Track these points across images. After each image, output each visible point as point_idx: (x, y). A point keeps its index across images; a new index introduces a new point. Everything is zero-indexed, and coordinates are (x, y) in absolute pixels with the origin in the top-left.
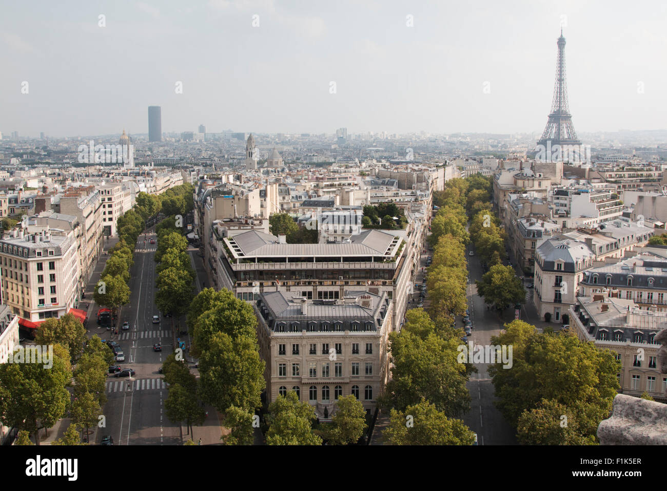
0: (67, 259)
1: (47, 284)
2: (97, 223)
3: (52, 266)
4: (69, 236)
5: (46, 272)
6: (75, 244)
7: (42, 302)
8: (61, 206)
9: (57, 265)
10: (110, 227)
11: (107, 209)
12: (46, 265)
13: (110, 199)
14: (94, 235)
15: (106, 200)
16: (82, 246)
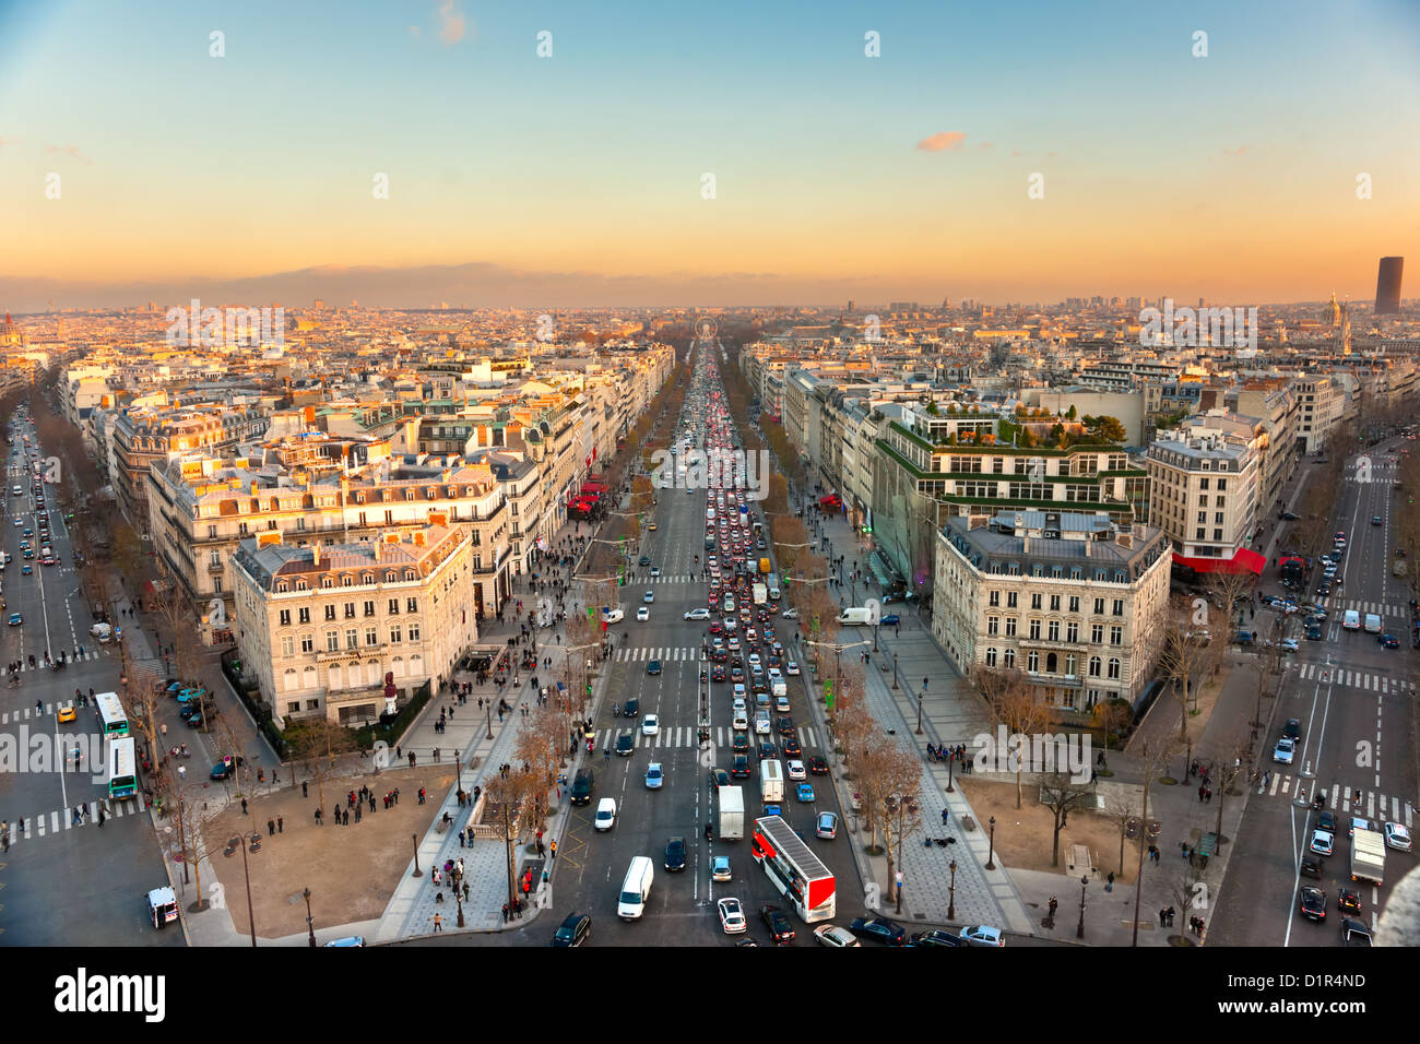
0: (1244, 477)
1: (1211, 509)
2: (1289, 432)
3: (1222, 485)
4: (1250, 446)
5: (1213, 493)
6: (1256, 458)
7: (1201, 534)
8: (1239, 403)
9: (1228, 485)
10: (1305, 439)
11: (1304, 413)
12: (1213, 484)
13: (1310, 399)
14: (1283, 446)
15: (1304, 399)
16: (1266, 462)
